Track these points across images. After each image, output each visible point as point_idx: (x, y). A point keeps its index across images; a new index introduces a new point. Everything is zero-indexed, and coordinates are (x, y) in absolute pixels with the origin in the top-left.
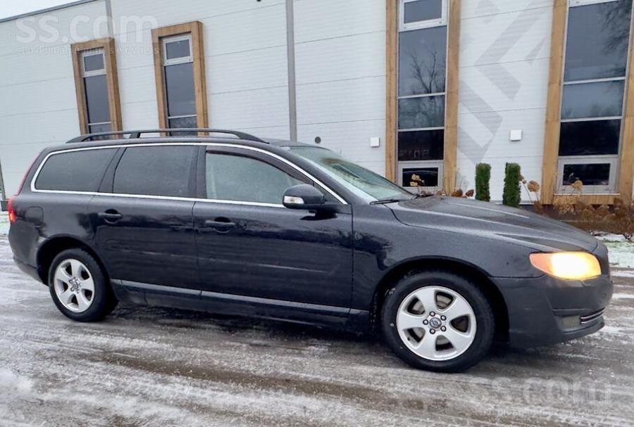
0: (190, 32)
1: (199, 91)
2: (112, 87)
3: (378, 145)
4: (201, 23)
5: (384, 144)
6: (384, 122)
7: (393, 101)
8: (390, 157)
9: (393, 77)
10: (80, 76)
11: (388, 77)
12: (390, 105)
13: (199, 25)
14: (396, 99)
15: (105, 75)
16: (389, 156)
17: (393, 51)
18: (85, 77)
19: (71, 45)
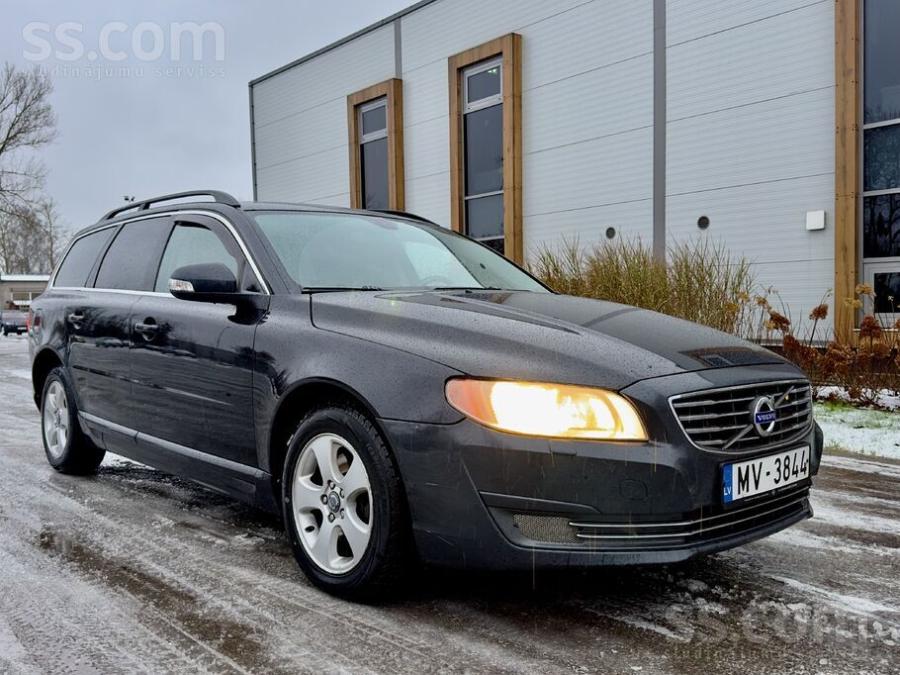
0: (500, 54)
1: (508, 150)
2: (394, 155)
3: (822, 226)
4: (520, 36)
5: (832, 223)
6: (833, 178)
7: (851, 135)
8: (845, 249)
9: (851, 87)
10: (356, 142)
11: (840, 86)
12: (844, 145)
13: (516, 39)
14: (857, 130)
15: (386, 138)
16: (841, 249)
17: (851, 34)
18: (363, 142)
19: (348, 97)
